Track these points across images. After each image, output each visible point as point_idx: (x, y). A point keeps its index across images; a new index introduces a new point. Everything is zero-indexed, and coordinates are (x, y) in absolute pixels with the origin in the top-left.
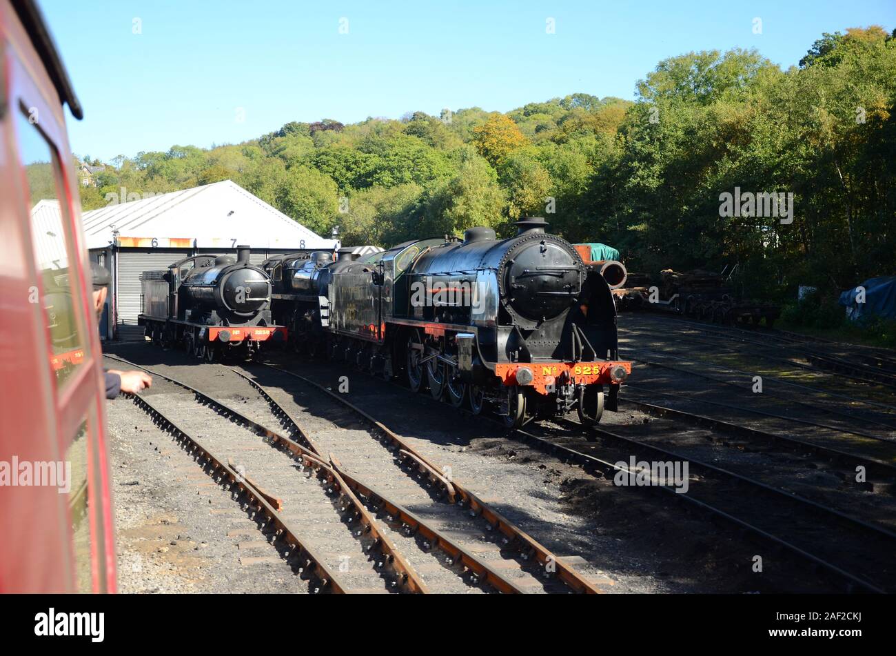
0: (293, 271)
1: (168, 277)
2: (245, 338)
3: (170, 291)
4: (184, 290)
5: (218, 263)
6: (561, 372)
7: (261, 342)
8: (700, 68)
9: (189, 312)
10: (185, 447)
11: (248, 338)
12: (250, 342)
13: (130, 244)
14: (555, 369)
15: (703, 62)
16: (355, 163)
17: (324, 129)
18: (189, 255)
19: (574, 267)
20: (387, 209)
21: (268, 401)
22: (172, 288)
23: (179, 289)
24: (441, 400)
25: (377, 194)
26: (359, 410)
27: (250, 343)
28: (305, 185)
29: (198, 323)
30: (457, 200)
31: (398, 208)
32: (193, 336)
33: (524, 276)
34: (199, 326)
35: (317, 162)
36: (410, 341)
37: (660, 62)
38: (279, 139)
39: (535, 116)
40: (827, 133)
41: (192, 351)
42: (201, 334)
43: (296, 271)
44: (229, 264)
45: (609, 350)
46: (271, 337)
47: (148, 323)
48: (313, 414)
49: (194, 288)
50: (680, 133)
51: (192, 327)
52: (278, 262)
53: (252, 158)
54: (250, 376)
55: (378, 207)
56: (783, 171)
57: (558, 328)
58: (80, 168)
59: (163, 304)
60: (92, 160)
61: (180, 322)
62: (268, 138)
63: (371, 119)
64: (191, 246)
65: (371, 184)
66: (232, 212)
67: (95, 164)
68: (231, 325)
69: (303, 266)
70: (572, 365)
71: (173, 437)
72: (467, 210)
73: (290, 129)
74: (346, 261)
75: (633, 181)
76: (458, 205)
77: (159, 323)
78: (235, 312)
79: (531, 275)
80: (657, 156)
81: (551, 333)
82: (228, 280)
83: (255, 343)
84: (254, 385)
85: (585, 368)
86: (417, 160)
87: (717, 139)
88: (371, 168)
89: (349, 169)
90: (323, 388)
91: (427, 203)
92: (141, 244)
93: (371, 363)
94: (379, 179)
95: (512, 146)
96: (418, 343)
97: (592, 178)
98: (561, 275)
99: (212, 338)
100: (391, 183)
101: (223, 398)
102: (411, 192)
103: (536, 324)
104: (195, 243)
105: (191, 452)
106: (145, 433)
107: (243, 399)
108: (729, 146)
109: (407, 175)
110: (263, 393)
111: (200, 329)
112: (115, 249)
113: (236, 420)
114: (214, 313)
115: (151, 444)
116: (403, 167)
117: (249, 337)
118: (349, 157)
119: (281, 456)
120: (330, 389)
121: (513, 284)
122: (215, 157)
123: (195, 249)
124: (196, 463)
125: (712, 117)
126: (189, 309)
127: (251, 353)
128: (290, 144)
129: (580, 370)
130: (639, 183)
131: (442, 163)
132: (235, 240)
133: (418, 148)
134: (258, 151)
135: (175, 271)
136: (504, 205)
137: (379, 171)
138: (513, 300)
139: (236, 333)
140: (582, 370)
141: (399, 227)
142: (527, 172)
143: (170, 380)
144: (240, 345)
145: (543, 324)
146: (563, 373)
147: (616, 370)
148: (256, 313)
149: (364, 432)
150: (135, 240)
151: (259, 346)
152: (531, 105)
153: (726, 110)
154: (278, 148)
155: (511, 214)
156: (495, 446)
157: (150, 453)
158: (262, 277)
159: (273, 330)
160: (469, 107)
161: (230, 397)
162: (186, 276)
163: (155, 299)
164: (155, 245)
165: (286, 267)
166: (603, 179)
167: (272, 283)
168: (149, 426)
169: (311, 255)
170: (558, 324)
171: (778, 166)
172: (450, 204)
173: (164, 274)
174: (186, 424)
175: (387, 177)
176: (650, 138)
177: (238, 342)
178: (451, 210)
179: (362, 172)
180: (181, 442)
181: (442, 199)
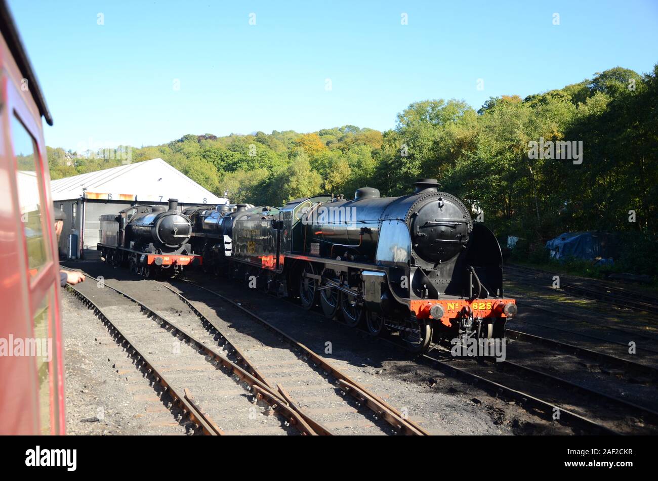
0: (204, 218)
1: (119, 219)
2: (173, 263)
3: (119, 229)
4: (129, 227)
5: (154, 210)
6: (462, 307)
7: (184, 266)
8: (433, 109)
9: (132, 243)
10: (140, 367)
11: (174, 263)
12: (176, 265)
13: (93, 197)
14: (457, 305)
15: (435, 106)
16: (226, 157)
17: (206, 139)
18: (132, 205)
19: (464, 220)
20: (247, 183)
21: (198, 316)
22: (121, 227)
23: (126, 227)
24: (334, 319)
25: (240, 174)
26: (273, 327)
27: (176, 267)
28: (198, 168)
29: (139, 251)
30: (291, 179)
31: (255, 183)
32: (135, 259)
33: (426, 226)
34: (140, 253)
35: (204, 156)
36: (305, 271)
37: (411, 104)
38: (180, 144)
39: (326, 136)
40: (525, 145)
41: (133, 270)
42: (142, 259)
43: (206, 218)
44: (162, 212)
45: (498, 290)
46: (190, 263)
47: (103, 249)
48: (239, 330)
49: (137, 227)
50: (431, 143)
51: (134, 253)
52: (193, 211)
53: (164, 154)
54: (178, 291)
55: (241, 182)
56: (496, 167)
57: (450, 269)
58: (66, 156)
59: (114, 237)
60: (73, 152)
61: (126, 250)
62: (174, 143)
63: (233, 134)
64: (134, 200)
65: (236, 169)
66: (161, 179)
67: (75, 154)
68: (163, 253)
69: (210, 214)
70: (470, 301)
71: (127, 353)
72: (298, 185)
73: (187, 138)
74: (243, 212)
75: (404, 170)
76: (292, 181)
77: (111, 249)
78: (166, 245)
79: (432, 226)
80: (418, 156)
81: (445, 273)
82: (162, 222)
83: (179, 266)
84: (183, 300)
85: (480, 304)
86: (263, 157)
87: (453, 147)
88: (236, 160)
89: (222, 160)
90: (235, 304)
91: (273, 180)
92: (101, 198)
93: (269, 285)
94: (240, 166)
95: (317, 151)
96: (312, 273)
97: (376, 168)
98: (454, 227)
99: (150, 262)
100: (248, 169)
101: (162, 310)
102: (263, 174)
103: (433, 265)
104: (136, 197)
105: (146, 374)
106: (105, 347)
107: (177, 312)
108: (463, 151)
109: (257, 165)
110: (192, 308)
111: (141, 255)
112: (84, 200)
113: (178, 335)
114: (151, 244)
115: (109, 360)
116: (254, 160)
117: (176, 262)
118: (223, 153)
119: (229, 381)
120: (240, 304)
121: (418, 232)
122: (143, 153)
123: (136, 202)
124: (152, 389)
125: (449, 135)
126: (133, 241)
127: (177, 273)
128: (186, 146)
129: (476, 306)
130: (407, 171)
131: (277, 159)
132: (162, 197)
133: (263, 149)
134: (168, 149)
135: (123, 215)
136: (322, 182)
137: (240, 162)
138: (416, 245)
139: (166, 259)
140: (478, 306)
141: (254, 194)
142: (336, 163)
143: (120, 293)
144: (170, 267)
145: (439, 266)
146: (464, 308)
147: (508, 307)
148: (181, 245)
149: (287, 351)
150: (97, 194)
151: (182, 268)
152: (323, 130)
153: (458, 132)
154: (179, 149)
155: (326, 188)
156: (410, 370)
157: (109, 370)
158: (184, 220)
159: (192, 258)
160: (288, 130)
161: (166, 310)
162: (131, 218)
163: (108, 233)
164: (110, 198)
165: (199, 214)
166: (384, 169)
167: (192, 225)
168: (106, 338)
169: (217, 207)
170: (450, 266)
171: (493, 164)
172: (288, 181)
173: (115, 217)
174: (137, 337)
175: (245, 165)
176: (413, 145)
177: (168, 265)
178: (288, 185)
179: (230, 162)
180: (136, 361)
181: (282, 178)
